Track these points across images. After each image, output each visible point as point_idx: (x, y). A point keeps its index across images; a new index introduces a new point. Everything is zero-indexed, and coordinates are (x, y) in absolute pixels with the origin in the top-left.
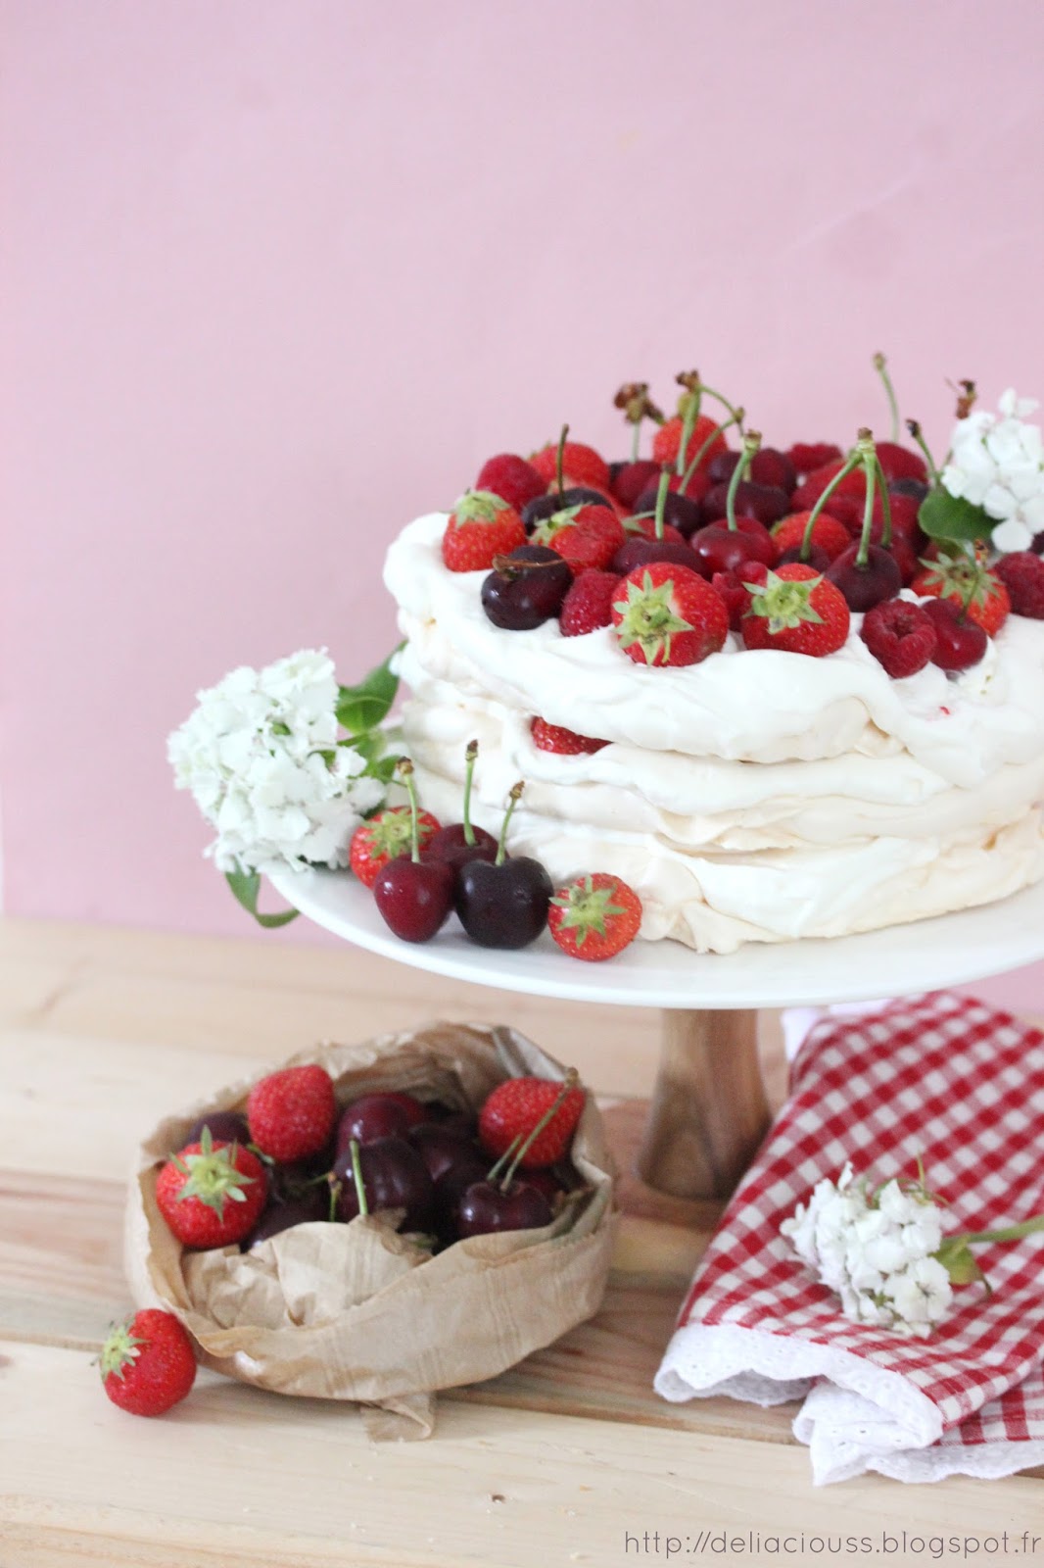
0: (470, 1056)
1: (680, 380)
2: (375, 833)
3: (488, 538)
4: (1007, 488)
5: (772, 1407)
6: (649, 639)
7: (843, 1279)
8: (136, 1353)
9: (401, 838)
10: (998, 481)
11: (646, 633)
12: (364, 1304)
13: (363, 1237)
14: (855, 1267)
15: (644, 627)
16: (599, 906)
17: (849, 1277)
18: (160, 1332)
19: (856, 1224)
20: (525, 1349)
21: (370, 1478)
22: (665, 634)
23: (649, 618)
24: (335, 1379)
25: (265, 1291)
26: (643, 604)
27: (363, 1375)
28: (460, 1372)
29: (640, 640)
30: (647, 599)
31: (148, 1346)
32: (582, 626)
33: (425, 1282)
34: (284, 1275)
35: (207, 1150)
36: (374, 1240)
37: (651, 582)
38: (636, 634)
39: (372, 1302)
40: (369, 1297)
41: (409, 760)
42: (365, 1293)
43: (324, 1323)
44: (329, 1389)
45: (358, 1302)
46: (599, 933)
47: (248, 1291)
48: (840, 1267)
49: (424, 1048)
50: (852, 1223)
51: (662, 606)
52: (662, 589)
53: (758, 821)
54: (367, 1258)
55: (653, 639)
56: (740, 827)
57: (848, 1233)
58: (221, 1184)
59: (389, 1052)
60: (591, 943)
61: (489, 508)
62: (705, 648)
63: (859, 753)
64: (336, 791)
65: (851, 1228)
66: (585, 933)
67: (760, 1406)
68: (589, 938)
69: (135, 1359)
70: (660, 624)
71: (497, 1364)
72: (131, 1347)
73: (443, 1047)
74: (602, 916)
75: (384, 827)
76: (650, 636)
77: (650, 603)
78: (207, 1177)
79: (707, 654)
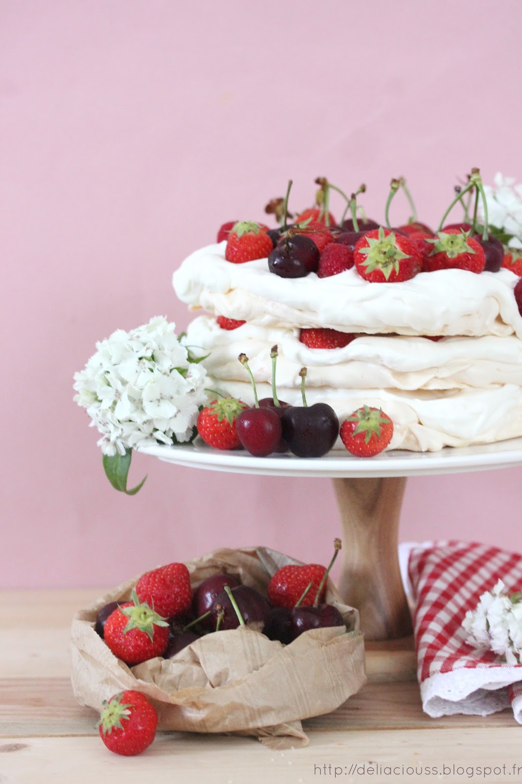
0: (245, 566)
1: (318, 181)
2: (216, 409)
3: (256, 242)
4: (514, 219)
5: (488, 716)
6: (385, 265)
7: (507, 645)
8: (128, 712)
9: (232, 410)
10: (509, 215)
11: (383, 261)
12: (260, 669)
13: (249, 634)
14: (516, 635)
15: (381, 258)
16: (376, 419)
17: (511, 643)
18: (139, 700)
19: (512, 611)
20: (347, 694)
21: (290, 763)
22: (395, 260)
23: (385, 253)
24: (251, 715)
25: (192, 674)
26: (380, 246)
27: (267, 710)
28: (316, 707)
29: (380, 266)
30: (381, 243)
31: (134, 709)
32: (335, 270)
33: (292, 654)
34: (204, 662)
35: (137, 603)
36: (256, 635)
37: (383, 233)
38: (377, 262)
39: (265, 667)
40: (262, 666)
41: (245, 354)
42: (259, 663)
43: (239, 683)
44: (247, 722)
45: (256, 669)
46: (377, 434)
47: (181, 676)
48: (506, 637)
49: (220, 561)
50: (509, 611)
51: (391, 245)
52: (389, 237)
53: (445, 373)
54: (255, 645)
55: (388, 264)
56: (436, 378)
57: (508, 617)
58: (150, 620)
59: (201, 565)
60: (373, 442)
61: (255, 227)
62: (415, 270)
63: (493, 335)
64: (192, 388)
65: (510, 614)
66: (370, 434)
67: (481, 716)
68: (372, 438)
69: (129, 716)
70: (391, 257)
71: (334, 702)
72: (124, 710)
73: (229, 560)
74: (378, 424)
75: (221, 405)
76: (386, 263)
77: (384, 245)
78: (140, 617)
79: (416, 273)
